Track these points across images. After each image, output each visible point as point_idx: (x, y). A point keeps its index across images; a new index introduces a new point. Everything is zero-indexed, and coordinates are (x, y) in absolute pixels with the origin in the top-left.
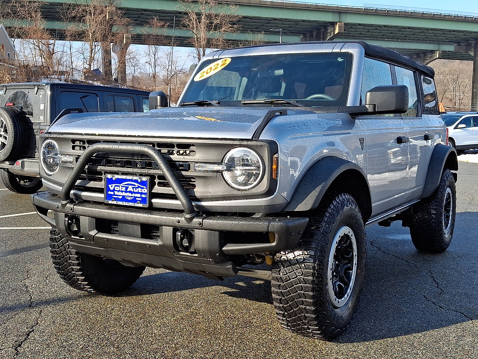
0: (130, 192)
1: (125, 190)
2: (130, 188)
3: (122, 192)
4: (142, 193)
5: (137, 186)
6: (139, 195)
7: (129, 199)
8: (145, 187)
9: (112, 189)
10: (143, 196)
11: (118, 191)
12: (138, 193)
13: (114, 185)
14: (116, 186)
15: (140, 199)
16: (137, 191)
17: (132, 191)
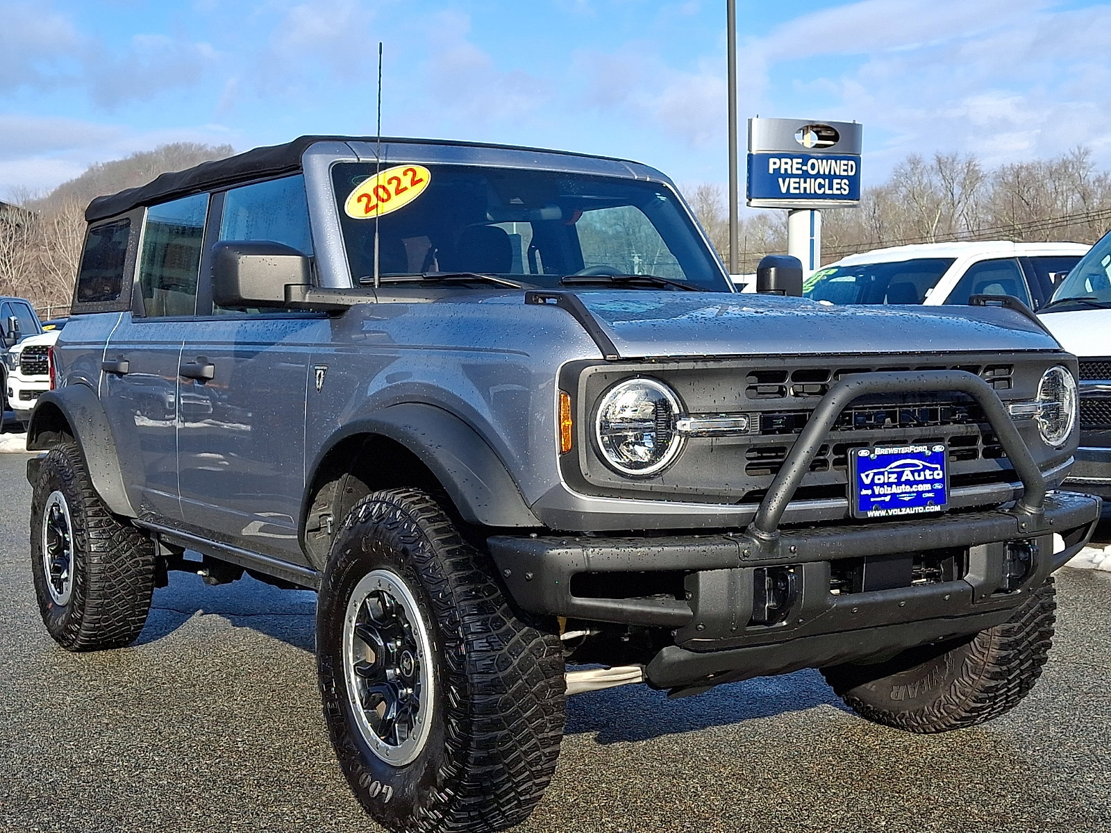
0: (908, 482)
1: (896, 481)
2: (907, 475)
3: (890, 485)
4: (933, 482)
5: (921, 467)
6: (927, 487)
7: (907, 499)
8: (938, 466)
9: (867, 481)
10: (938, 486)
11: (882, 485)
12: (925, 481)
13: (871, 473)
14: (875, 474)
15: (931, 495)
16: (922, 478)
17: (912, 479)
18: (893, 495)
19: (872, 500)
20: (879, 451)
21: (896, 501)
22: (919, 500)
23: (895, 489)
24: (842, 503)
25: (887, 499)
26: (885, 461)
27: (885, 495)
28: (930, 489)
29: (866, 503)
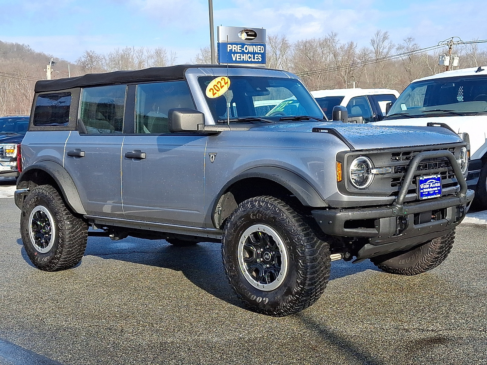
0: (432, 188)
1: (429, 187)
2: (431, 186)
3: (427, 188)
4: (438, 187)
5: (434, 182)
6: (436, 189)
7: (432, 193)
8: (439, 182)
9: (422, 188)
10: (439, 188)
11: (425, 188)
12: (436, 187)
13: (423, 184)
14: (424, 185)
15: (438, 191)
16: (435, 186)
17: (433, 186)
18: (428, 192)
19: (423, 193)
20: (425, 177)
21: (429, 194)
22: (434, 193)
23: (429, 190)
24: (415, 195)
25: (427, 193)
26: (426, 180)
27: (426, 192)
28: (437, 189)
29: (422, 195)
